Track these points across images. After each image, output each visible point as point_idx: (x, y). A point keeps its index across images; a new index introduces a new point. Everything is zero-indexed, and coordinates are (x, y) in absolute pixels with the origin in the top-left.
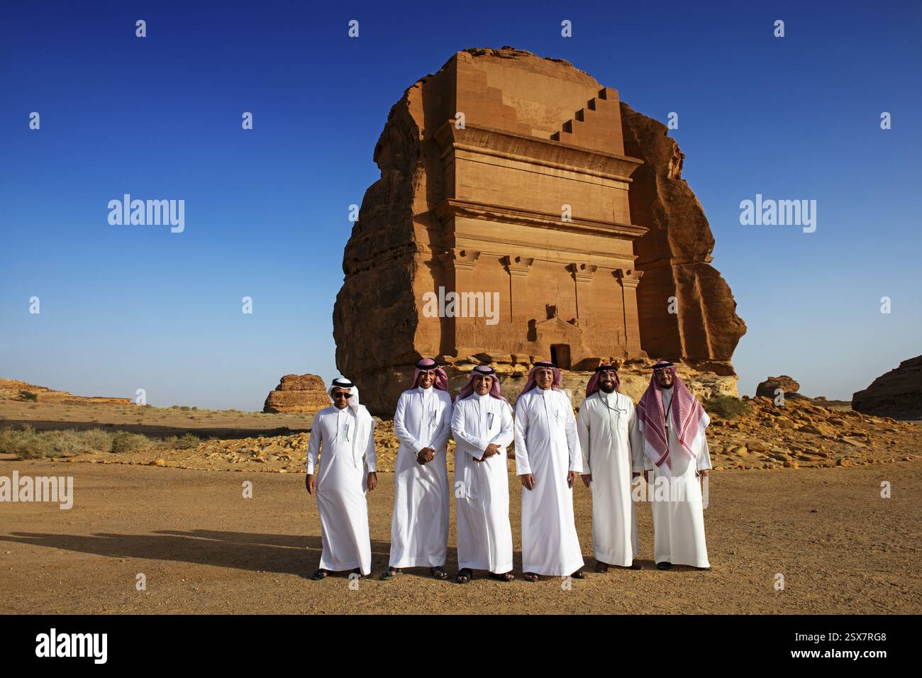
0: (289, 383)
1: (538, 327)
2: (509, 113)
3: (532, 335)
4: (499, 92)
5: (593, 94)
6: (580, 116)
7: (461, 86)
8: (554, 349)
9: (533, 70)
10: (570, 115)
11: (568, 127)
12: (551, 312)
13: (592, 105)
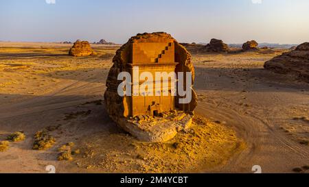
0: (77, 45)
1: (151, 107)
2: (145, 56)
3: (149, 109)
4: (143, 51)
5: (167, 45)
6: (163, 52)
7: (134, 52)
8: (154, 112)
9: (152, 42)
10: (160, 53)
11: (160, 56)
12: (153, 103)
13: (167, 48)
